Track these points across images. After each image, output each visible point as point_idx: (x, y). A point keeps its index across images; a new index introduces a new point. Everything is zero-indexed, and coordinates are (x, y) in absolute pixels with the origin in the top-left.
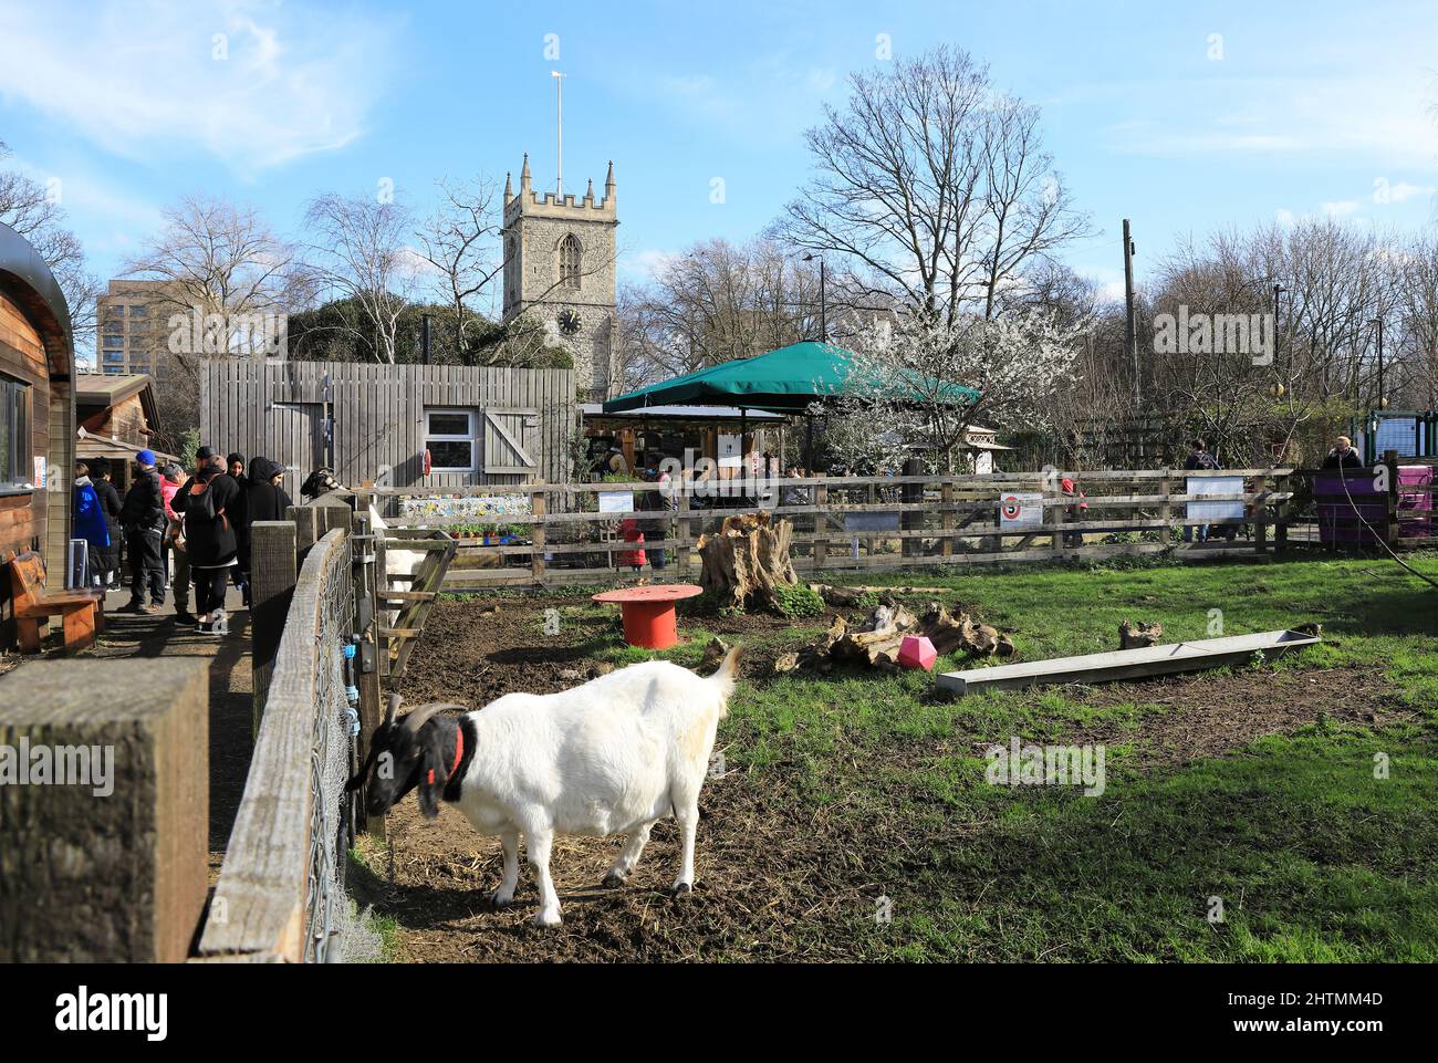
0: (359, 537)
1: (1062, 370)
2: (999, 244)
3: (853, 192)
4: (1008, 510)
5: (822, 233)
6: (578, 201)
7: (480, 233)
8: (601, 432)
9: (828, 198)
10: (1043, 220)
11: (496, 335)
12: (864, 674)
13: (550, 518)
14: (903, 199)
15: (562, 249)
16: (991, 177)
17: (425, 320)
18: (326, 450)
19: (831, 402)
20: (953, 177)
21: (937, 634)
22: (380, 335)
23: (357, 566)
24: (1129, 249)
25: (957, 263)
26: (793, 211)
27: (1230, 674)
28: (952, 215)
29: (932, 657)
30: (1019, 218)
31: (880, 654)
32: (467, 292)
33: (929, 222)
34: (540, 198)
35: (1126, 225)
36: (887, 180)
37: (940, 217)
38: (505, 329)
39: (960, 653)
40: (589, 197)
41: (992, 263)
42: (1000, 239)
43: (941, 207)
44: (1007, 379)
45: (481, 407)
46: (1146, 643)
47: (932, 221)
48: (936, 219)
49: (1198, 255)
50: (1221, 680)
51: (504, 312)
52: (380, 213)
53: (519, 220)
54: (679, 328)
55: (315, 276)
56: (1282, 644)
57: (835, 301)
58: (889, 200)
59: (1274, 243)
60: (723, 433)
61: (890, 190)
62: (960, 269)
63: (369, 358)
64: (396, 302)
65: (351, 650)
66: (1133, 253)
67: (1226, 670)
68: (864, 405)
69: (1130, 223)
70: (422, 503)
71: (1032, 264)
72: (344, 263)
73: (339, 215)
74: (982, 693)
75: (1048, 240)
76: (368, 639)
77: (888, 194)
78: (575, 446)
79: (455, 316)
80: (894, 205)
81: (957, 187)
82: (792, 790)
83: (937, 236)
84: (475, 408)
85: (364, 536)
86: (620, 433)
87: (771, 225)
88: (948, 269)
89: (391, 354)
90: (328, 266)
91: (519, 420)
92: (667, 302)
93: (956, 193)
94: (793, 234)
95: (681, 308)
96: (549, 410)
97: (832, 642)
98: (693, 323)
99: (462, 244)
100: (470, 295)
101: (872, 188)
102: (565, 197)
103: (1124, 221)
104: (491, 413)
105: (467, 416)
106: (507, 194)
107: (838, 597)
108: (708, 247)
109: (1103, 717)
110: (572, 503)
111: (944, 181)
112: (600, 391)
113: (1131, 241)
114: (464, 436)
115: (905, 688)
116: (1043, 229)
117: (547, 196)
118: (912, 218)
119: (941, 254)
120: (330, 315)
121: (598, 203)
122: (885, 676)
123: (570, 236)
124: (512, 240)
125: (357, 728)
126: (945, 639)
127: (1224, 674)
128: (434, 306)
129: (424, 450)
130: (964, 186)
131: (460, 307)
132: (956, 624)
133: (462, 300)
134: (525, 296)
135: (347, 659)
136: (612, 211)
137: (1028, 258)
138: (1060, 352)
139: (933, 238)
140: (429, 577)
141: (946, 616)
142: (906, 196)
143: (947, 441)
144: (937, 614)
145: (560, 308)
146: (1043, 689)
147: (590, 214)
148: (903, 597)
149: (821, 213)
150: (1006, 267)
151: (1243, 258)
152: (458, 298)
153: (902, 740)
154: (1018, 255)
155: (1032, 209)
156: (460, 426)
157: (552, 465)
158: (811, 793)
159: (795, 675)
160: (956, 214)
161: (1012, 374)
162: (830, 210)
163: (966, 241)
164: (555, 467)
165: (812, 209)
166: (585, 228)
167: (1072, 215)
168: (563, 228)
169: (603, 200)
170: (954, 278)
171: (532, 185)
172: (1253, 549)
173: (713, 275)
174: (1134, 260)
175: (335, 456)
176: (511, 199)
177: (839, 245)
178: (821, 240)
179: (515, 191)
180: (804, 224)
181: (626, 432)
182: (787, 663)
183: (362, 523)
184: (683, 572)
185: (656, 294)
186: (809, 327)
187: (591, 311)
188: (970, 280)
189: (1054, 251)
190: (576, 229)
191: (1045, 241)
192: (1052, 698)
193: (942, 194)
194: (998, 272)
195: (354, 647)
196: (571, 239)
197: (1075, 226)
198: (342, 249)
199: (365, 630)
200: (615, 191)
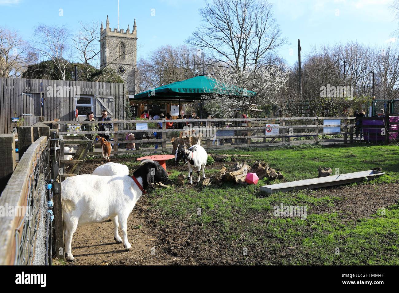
0: (53, 139)
1: (282, 85)
2: (259, 47)
3: (214, 29)
4: (268, 129)
5: (204, 42)
6: (125, 31)
7: (93, 39)
8: (134, 104)
9: (205, 31)
10: (273, 39)
11: (98, 73)
12: (234, 186)
13: (119, 132)
14: (229, 32)
15: (119, 46)
16: (257, 25)
17: (75, 67)
18: (41, 108)
19: (209, 95)
20: (245, 25)
21: (258, 172)
22: (60, 72)
23: (52, 151)
24: (300, 49)
25: (246, 53)
26: (195, 35)
27: (357, 185)
28: (245, 37)
29: (257, 180)
30: (265, 39)
31: (239, 179)
32: (89, 59)
33: (237, 39)
34: (112, 30)
35: (299, 41)
36: (224, 25)
37: (241, 38)
38: (102, 71)
39: (265, 179)
40: (128, 30)
41: (257, 53)
42: (259, 45)
43: (241, 34)
44: (265, 88)
45: (95, 95)
46: (328, 175)
47: (238, 39)
48: (239, 38)
49: (318, 52)
50: (354, 187)
51: (101, 66)
52: (60, 32)
53: (105, 37)
54: (157, 73)
55: (38, 52)
56: (373, 175)
57: (208, 64)
58: (225, 32)
59: (340, 48)
60: (173, 105)
61: (226, 29)
62: (247, 55)
63: (57, 79)
64: (65, 61)
65: (50, 186)
66: (301, 50)
67: (355, 184)
68: (220, 96)
69: (300, 40)
70: (75, 127)
71: (269, 53)
72: (48, 48)
73: (46, 32)
74: (277, 193)
75: (274, 46)
76: (57, 181)
77: (225, 30)
78: (126, 108)
79: (86, 67)
80: (226, 34)
81: (246, 29)
82: (220, 233)
83: (240, 44)
84: (93, 96)
85: (55, 139)
86: (140, 105)
87: (188, 39)
88: (243, 54)
89: (64, 78)
90: (42, 48)
91: (107, 100)
92: (153, 64)
93: (246, 31)
94: (195, 42)
95: (157, 66)
96: (117, 97)
97: (222, 175)
98: (160, 71)
99: (88, 43)
100: (90, 60)
101: (220, 28)
102: (120, 30)
103: (298, 40)
104: (98, 97)
105: (90, 98)
106: (101, 29)
107: (218, 158)
108: (166, 47)
109: (320, 201)
110: (125, 127)
111: (242, 27)
112: (132, 92)
113: (300, 46)
114: (89, 105)
115: (249, 191)
116: (272, 42)
117: (114, 29)
118: (232, 38)
119: (241, 50)
120: (43, 65)
121: (131, 32)
122: (241, 187)
123: (122, 42)
124: (103, 44)
125: (53, 218)
126: (261, 173)
127: (355, 185)
128: (78, 63)
129: (76, 109)
130: (248, 28)
131: (87, 63)
132: (264, 168)
133: (88, 61)
134: (107, 61)
135: (48, 190)
136: (136, 35)
137: (268, 51)
138: (282, 79)
139: (238, 44)
140: (80, 154)
141: (261, 166)
142: (230, 31)
143: (246, 108)
144: (258, 165)
145: (119, 66)
146: (297, 191)
147: (128, 36)
148: (238, 158)
149: (204, 35)
150: (261, 54)
151: (331, 53)
152: (86, 60)
153: (255, 212)
154: (265, 50)
155: (270, 36)
156: (88, 101)
157: (118, 114)
158: (227, 234)
159: (210, 187)
160: (246, 37)
161: (267, 86)
162: (206, 34)
163: (249, 45)
164: (120, 115)
165: (201, 34)
166: (127, 40)
167: (282, 38)
168: (120, 40)
169: (132, 31)
170: (245, 57)
172: (343, 142)
173: (167, 56)
174: (301, 52)
175: (45, 111)
176: (103, 30)
177: (209, 46)
178: (203, 44)
179: (104, 27)
180: (198, 39)
181: (142, 104)
182: (207, 182)
183: (54, 134)
184: (164, 150)
185: (149, 61)
186: (197, 73)
187: (129, 66)
188: (249, 58)
189: (277, 49)
190: (123, 41)
191: (273, 46)
192: (300, 194)
193: (242, 30)
194: (258, 56)
195: (51, 184)
196: (122, 44)
197: (283, 42)
198: (47, 43)
199: (56, 178)
200: (137, 29)
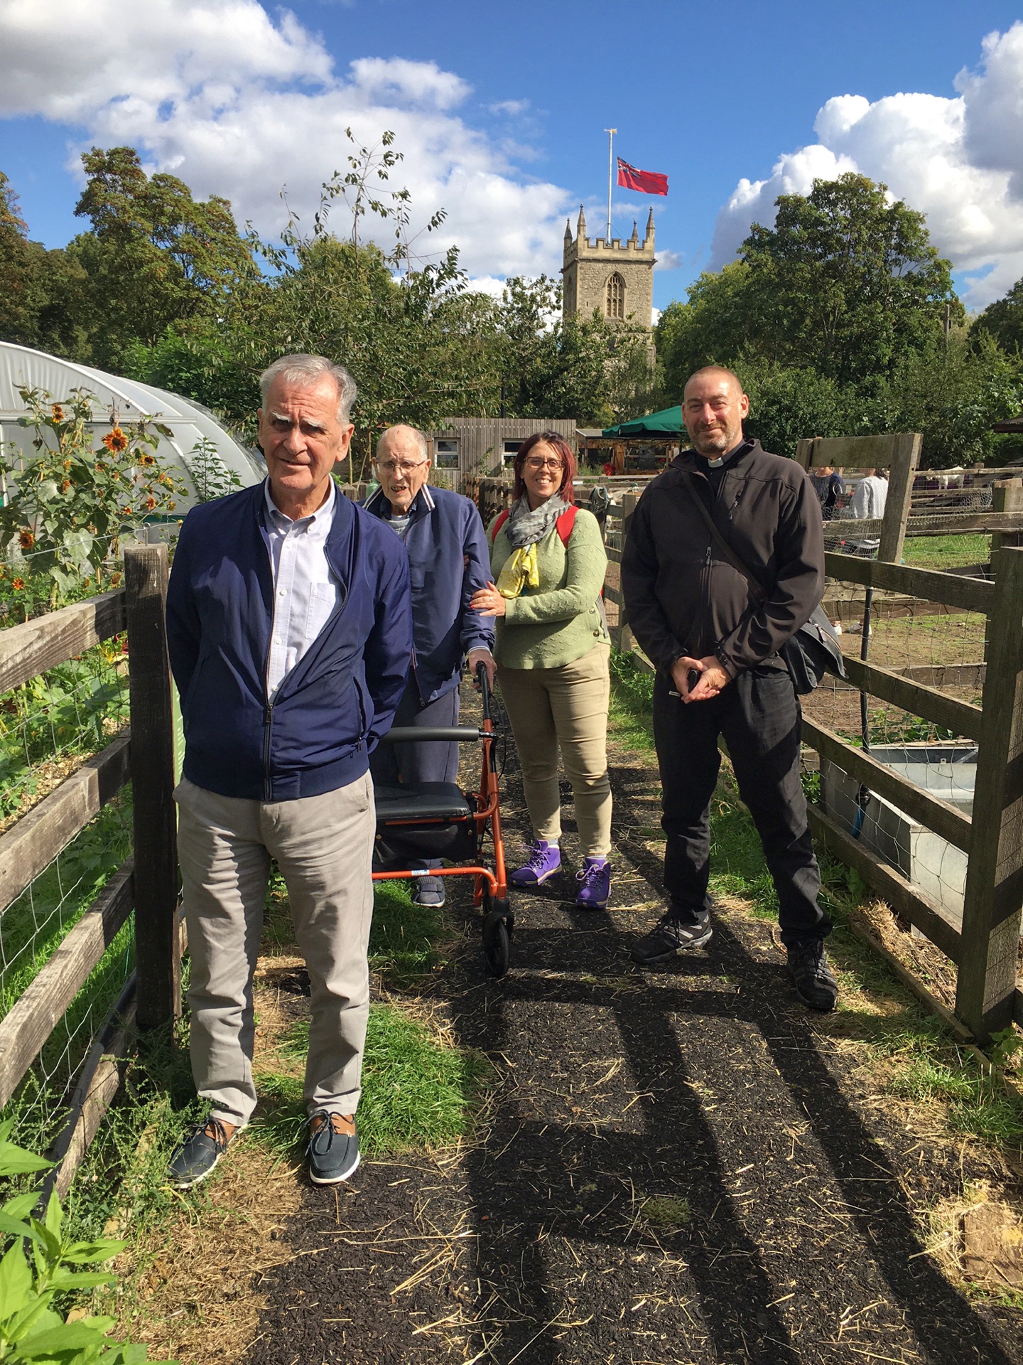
6: (624, 244)
15: (609, 285)
34: (593, 243)
40: (633, 239)
53: (575, 262)
102: (613, 241)
106: (567, 238)
117: (598, 240)
121: (639, 245)
123: (616, 274)
124: (570, 279)
129: (503, 460)
136: (651, 252)
147: (633, 255)
166: (629, 267)
168: (611, 268)
169: (644, 242)
171: (587, 232)
176: (569, 244)
181: (619, 447)
190: (620, 268)
196: (617, 276)
200: (654, 234)
